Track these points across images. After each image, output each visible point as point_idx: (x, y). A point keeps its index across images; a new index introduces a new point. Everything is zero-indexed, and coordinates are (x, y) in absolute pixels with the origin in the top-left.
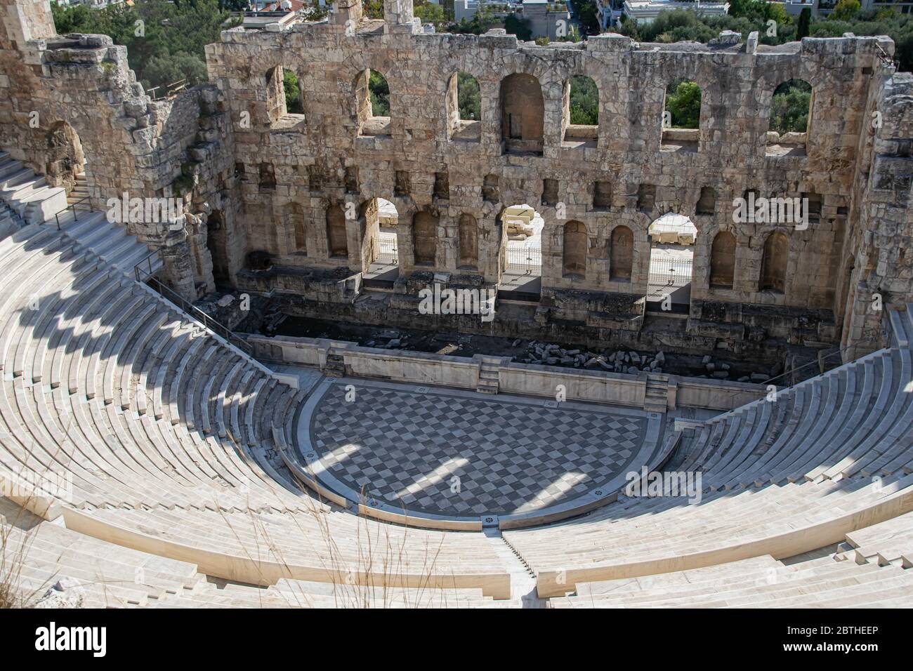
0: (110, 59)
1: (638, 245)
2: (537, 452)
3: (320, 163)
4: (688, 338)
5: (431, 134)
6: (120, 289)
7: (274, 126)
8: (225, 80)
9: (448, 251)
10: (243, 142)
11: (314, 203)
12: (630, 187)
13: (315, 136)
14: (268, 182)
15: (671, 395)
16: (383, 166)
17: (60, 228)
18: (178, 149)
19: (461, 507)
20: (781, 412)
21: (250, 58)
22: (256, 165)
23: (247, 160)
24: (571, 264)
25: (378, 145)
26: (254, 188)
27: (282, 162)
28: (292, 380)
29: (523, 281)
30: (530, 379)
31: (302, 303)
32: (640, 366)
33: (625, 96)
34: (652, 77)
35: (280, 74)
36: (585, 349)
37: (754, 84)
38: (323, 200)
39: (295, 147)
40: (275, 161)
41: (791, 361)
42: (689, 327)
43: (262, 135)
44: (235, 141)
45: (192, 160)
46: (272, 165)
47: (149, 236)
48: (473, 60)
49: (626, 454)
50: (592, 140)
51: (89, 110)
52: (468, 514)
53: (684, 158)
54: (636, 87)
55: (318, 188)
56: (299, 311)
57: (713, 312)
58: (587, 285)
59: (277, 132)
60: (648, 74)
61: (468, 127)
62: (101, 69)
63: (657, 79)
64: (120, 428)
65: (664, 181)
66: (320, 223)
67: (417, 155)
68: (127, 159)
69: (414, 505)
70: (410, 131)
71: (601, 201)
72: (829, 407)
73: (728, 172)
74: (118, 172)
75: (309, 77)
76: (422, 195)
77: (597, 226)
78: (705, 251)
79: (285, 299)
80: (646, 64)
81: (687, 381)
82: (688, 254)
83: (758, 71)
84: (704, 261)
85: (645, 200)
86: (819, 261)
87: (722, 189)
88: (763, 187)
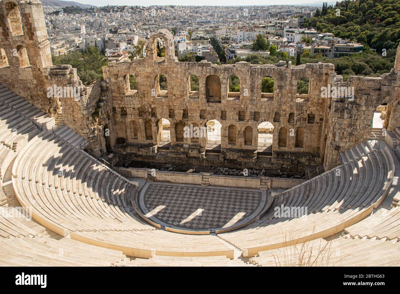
0: (71, 73)
1: (254, 133)
2: (225, 206)
3: (143, 107)
4: (272, 164)
5: (182, 96)
6: (75, 152)
7: (126, 94)
8: (109, 79)
10: (115, 100)
11: (141, 120)
12: (251, 113)
13: (141, 97)
14: (124, 114)
15: (269, 184)
16: (165, 107)
17: (54, 131)
18: (94, 103)
19: (201, 226)
20: (308, 188)
21: (118, 71)
22: (120, 108)
23: (117, 106)
24: (231, 140)
25: (163, 100)
26: (119, 116)
27: (129, 106)
28: (136, 183)
29: (215, 146)
30: (220, 180)
31: (136, 156)
32: (257, 174)
33: (249, 82)
34: (258, 76)
35: (128, 76)
36: (237, 169)
37: (291, 78)
38: (144, 119)
39: (134, 101)
40: (127, 106)
41: (308, 171)
42: (272, 160)
43: (122, 97)
44: (113, 100)
45: (98, 107)
46: (126, 108)
47: (84, 133)
48: (196, 71)
49: (256, 205)
50: (238, 97)
52: (204, 229)
53: (269, 103)
54: (252, 79)
55: (142, 115)
56: (136, 159)
57: (280, 154)
58: (237, 147)
59: (127, 96)
60: (256, 75)
61: (195, 94)
62: (68, 76)
63: (259, 77)
64: (80, 203)
65: (263, 111)
66: (143, 128)
67: (177, 103)
68: (77, 107)
69: (184, 227)
70: (174, 95)
71: (241, 118)
72: (324, 186)
73: (284, 107)
74: (73, 112)
75: (139, 77)
76: (179, 117)
77: (240, 126)
78: (277, 134)
79: (131, 154)
80: (255, 71)
81: (274, 179)
82: (271, 136)
83: (292, 74)
84: (277, 137)
85: (256, 117)
86: (314, 137)
87: (282, 113)
88: (295, 112)
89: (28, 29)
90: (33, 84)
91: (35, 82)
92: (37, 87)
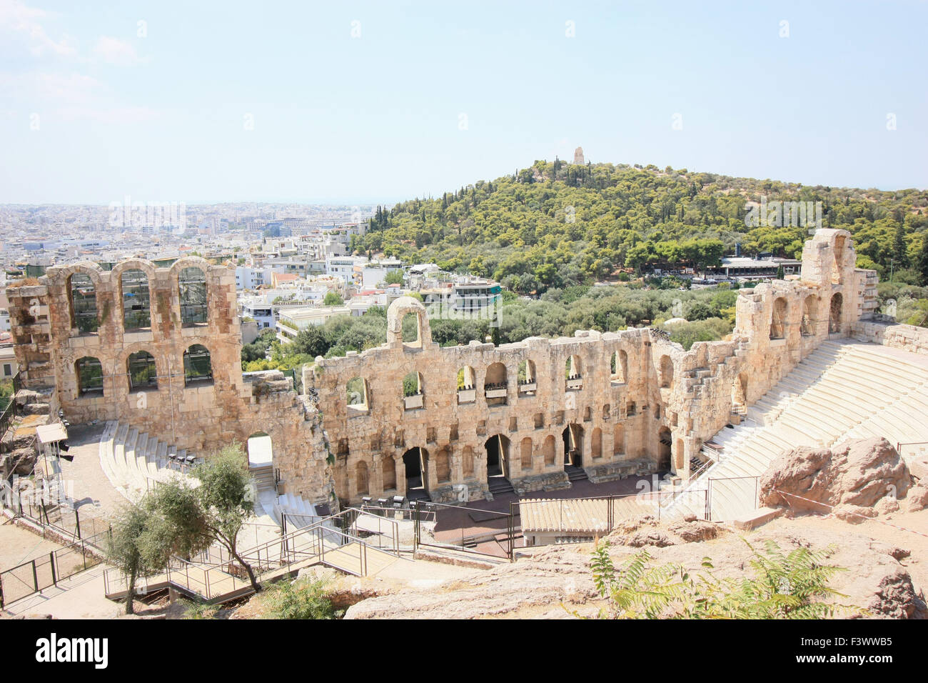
1: (558, 444)
3: (380, 432)
9: (459, 471)
10: (330, 428)
11: (377, 458)
12: (553, 414)
13: (377, 416)
14: (344, 451)
16: (420, 427)
21: (337, 375)
22: (337, 441)
23: (331, 439)
25: (418, 414)
27: (356, 436)
33: (549, 367)
34: (560, 357)
37: (604, 354)
38: (382, 455)
39: (364, 425)
40: (350, 436)
43: (342, 421)
46: (347, 439)
47: (318, 497)
51: (283, 421)
54: (554, 362)
55: (377, 448)
58: (536, 472)
59: (351, 418)
60: (559, 355)
63: (563, 357)
65: (568, 408)
66: (379, 470)
67: (441, 417)
68: (307, 448)
70: (437, 403)
71: (539, 424)
75: (376, 381)
76: (442, 440)
77: (538, 438)
78: (589, 440)
80: (557, 350)
83: (605, 348)
84: (589, 445)
86: (638, 434)
87: (594, 406)
88: (612, 403)
89: (221, 313)
90: (213, 417)
91: (219, 412)
92: (220, 423)
